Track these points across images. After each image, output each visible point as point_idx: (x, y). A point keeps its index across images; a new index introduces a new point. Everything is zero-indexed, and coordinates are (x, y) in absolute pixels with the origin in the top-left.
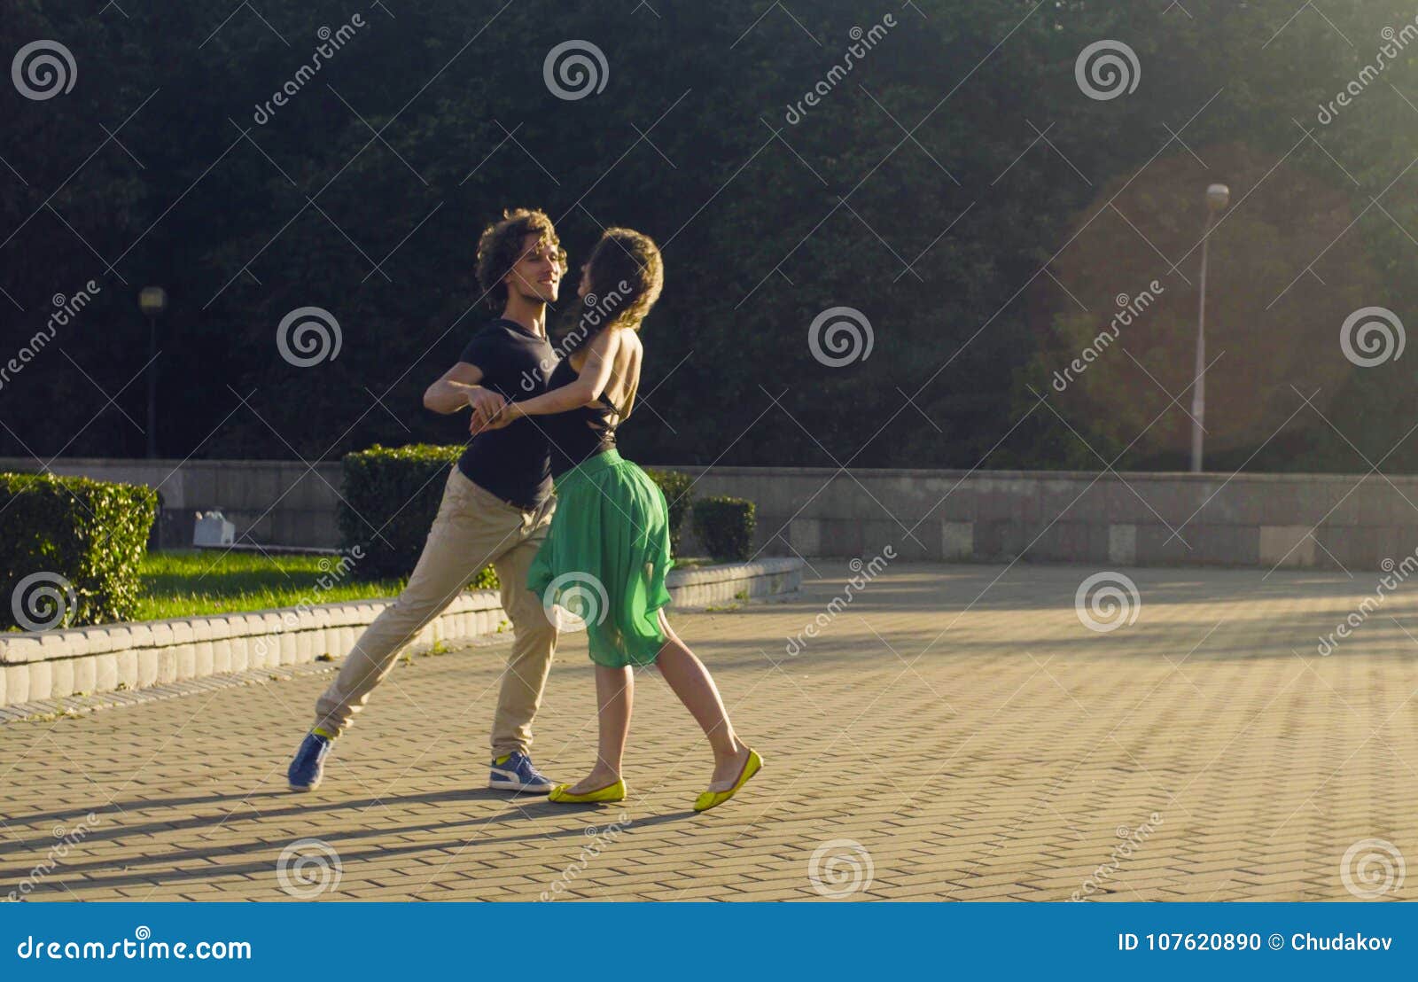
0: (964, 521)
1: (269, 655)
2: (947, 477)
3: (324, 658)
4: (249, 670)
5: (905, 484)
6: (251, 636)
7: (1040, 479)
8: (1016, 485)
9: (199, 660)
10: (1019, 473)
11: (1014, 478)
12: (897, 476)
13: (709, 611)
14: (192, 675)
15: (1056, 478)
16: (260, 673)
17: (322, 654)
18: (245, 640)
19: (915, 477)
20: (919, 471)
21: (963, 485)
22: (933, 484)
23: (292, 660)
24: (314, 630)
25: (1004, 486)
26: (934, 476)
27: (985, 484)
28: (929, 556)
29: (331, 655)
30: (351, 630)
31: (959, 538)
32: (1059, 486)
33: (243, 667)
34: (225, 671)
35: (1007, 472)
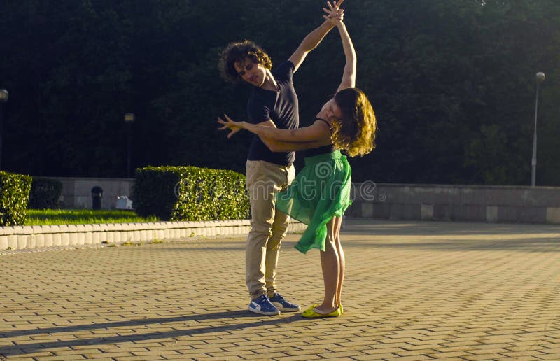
0: (429, 204)
1: (79, 240)
2: (423, 187)
3: (105, 243)
4: (69, 245)
5: (407, 189)
6: (69, 232)
7: (460, 188)
8: (450, 191)
9: (46, 241)
10: (451, 186)
11: (449, 188)
12: (404, 186)
13: (294, 233)
14: (43, 245)
15: (466, 188)
16: (73, 246)
17: (104, 241)
18: (68, 234)
19: (410, 187)
20: (411, 185)
21: (430, 190)
22: (418, 190)
23: (90, 243)
24: (101, 232)
25: (446, 190)
26: (418, 187)
27: (438, 190)
28: (417, 218)
29: (109, 241)
30: (119, 233)
31: (427, 211)
32: (467, 190)
33: (67, 244)
34: (58, 245)
35: (446, 186)
